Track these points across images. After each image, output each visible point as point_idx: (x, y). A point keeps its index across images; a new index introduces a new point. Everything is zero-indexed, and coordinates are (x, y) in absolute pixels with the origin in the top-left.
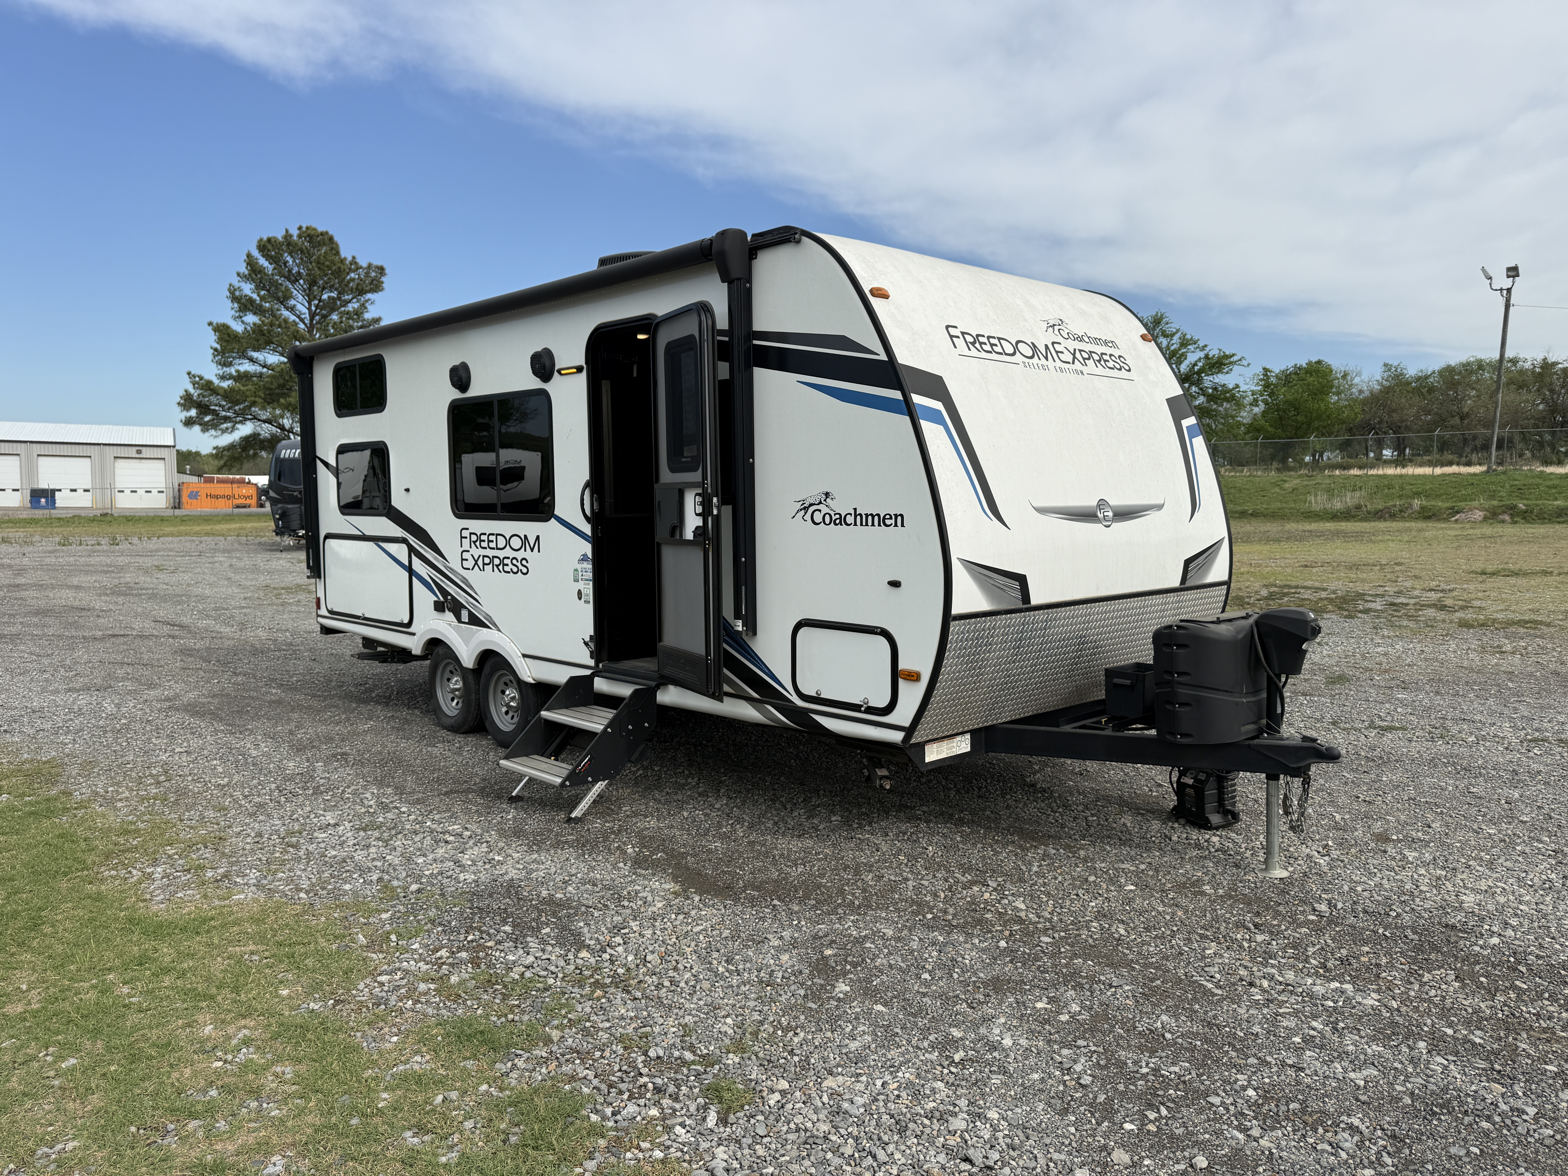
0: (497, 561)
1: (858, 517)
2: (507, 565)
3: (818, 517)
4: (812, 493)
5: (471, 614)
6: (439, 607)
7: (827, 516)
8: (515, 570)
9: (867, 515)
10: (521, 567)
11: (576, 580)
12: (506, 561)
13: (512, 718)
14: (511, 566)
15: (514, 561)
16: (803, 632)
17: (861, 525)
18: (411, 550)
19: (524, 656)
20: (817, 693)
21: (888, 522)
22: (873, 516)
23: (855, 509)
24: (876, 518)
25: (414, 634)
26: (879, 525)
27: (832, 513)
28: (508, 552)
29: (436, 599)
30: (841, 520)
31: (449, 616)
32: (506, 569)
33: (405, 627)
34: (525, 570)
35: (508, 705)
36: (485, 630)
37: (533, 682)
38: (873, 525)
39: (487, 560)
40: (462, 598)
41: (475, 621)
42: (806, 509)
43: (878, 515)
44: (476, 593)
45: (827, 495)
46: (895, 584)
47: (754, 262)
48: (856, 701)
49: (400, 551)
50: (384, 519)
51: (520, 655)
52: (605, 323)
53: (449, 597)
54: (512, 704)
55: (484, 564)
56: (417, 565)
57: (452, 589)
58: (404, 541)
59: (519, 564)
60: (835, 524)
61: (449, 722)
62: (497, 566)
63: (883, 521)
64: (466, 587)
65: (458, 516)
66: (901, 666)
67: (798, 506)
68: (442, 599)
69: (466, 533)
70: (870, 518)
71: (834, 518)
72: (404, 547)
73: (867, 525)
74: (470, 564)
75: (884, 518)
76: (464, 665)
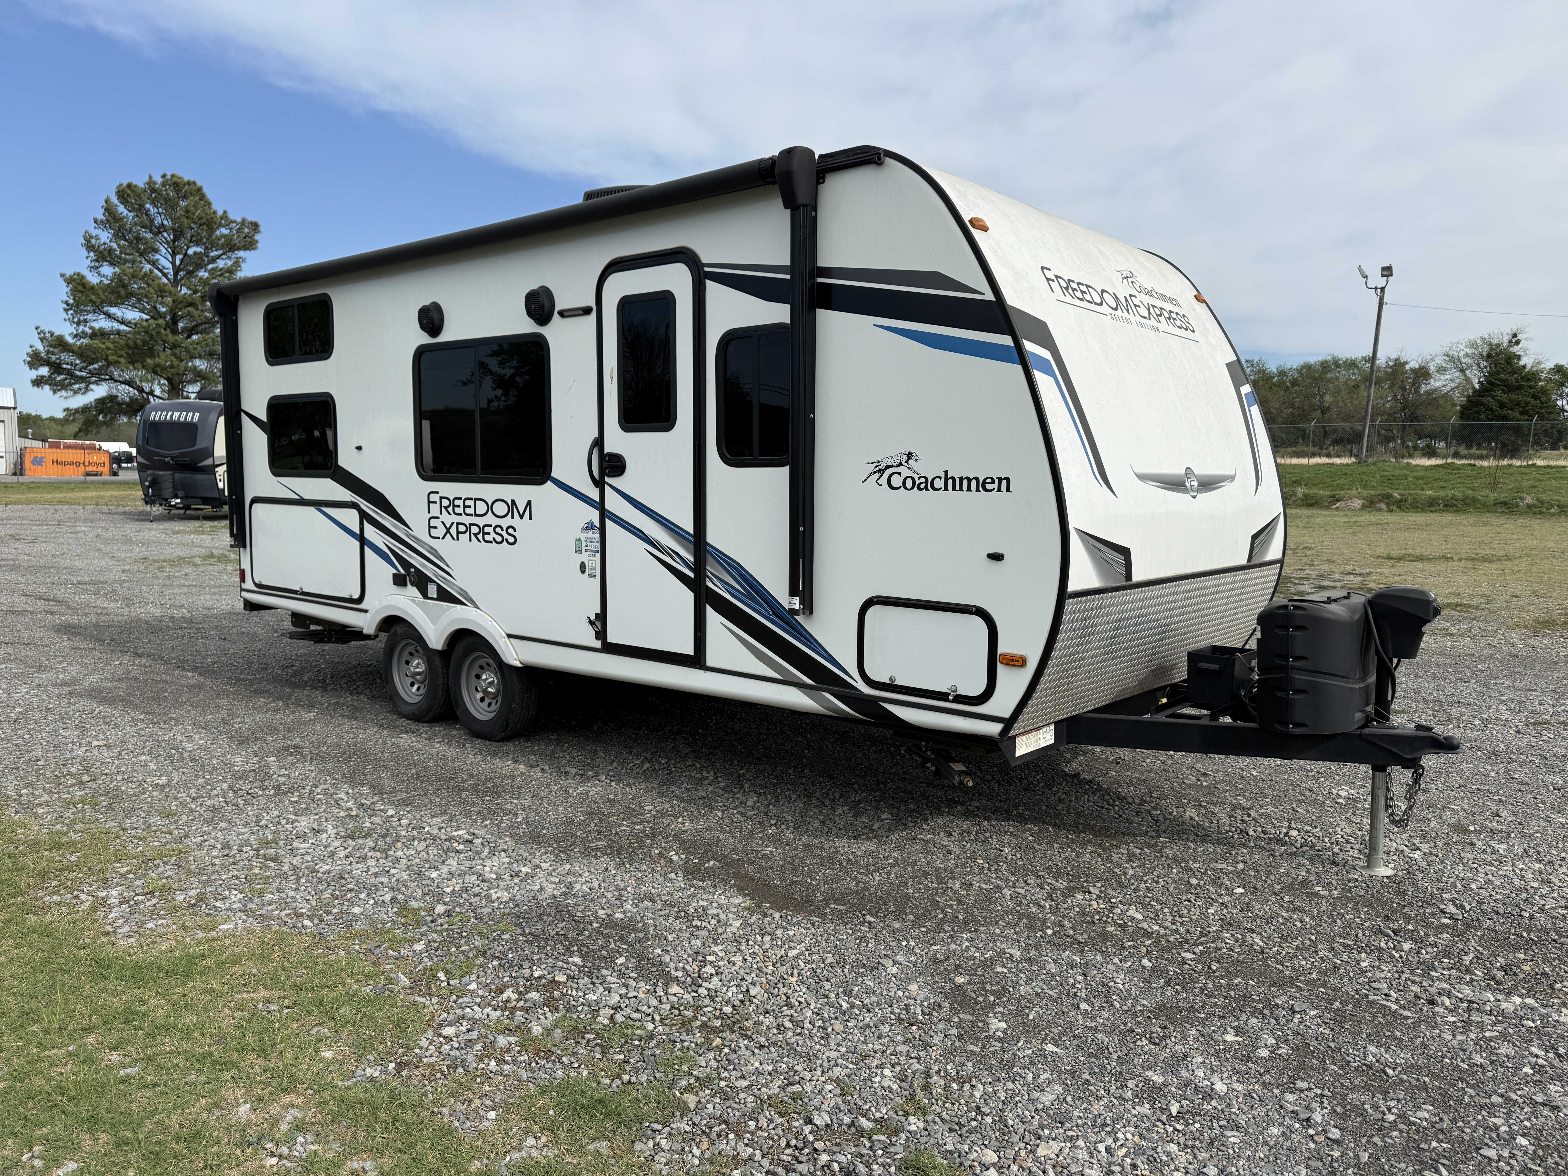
0: (475, 530)
1: (950, 482)
2: (489, 534)
3: (897, 481)
4: (890, 452)
5: (440, 589)
6: (399, 581)
7: (909, 480)
8: (499, 539)
9: (961, 479)
10: (506, 536)
11: (578, 551)
12: (487, 529)
13: (490, 705)
14: (493, 535)
15: (498, 530)
16: (873, 612)
17: (954, 489)
18: (364, 516)
19: (510, 636)
20: (891, 679)
21: (989, 487)
22: (969, 480)
23: (946, 472)
24: (974, 483)
25: (366, 611)
26: (978, 490)
27: (916, 477)
28: (490, 519)
29: (395, 571)
30: (928, 484)
31: (412, 591)
32: (487, 537)
33: (355, 603)
34: (511, 540)
35: (485, 692)
36: (459, 606)
37: (520, 665)
38: (969, 489)
39: (462, 528)
40: (429, 570)
41: (445, 596)
42: (881, 472)
43: (977, 479)
44: (447, 565)
45: (910, 455)
46: (996, 557)
47: (821, 187)
48: (944, 689)
49: (351, 518)
50: (329, 480)
51: (504, 635)
52: (622, 258)
53: (412, 570)
54: (490, 689)
55: (458, 532)
56: (371, 533)
57: (416, 561)
58: (354, 505)
59: (504, 533)
60: (919, 489)
61: (409, 710)
62: (476, 535)
63: (982, 485)
64: (435, 559)
65: (425, 477)
66: (1002, 649)
67: (872, 468)
68: (402, 571)
69: (433, 497)
70: (965, 482)
71: (917, 483)
72: (354, 514)
73: (961, 489)
74: (441, 531)
75: (984, 482)
76: (431, 646)
